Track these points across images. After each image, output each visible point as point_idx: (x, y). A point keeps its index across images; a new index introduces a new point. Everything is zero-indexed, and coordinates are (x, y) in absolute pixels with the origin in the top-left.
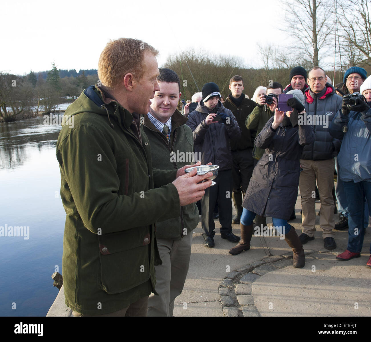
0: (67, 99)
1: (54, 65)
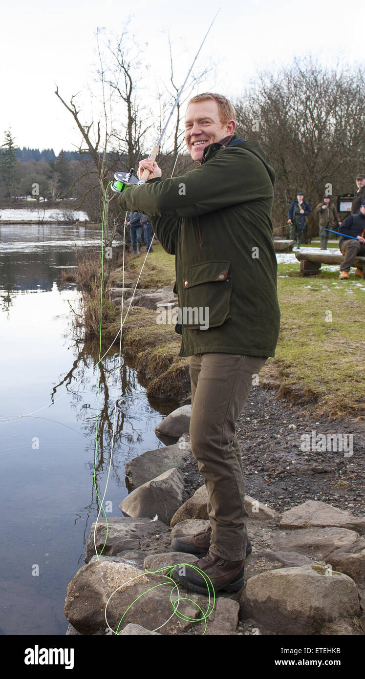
0: (26, 201)
1: (8, 136)
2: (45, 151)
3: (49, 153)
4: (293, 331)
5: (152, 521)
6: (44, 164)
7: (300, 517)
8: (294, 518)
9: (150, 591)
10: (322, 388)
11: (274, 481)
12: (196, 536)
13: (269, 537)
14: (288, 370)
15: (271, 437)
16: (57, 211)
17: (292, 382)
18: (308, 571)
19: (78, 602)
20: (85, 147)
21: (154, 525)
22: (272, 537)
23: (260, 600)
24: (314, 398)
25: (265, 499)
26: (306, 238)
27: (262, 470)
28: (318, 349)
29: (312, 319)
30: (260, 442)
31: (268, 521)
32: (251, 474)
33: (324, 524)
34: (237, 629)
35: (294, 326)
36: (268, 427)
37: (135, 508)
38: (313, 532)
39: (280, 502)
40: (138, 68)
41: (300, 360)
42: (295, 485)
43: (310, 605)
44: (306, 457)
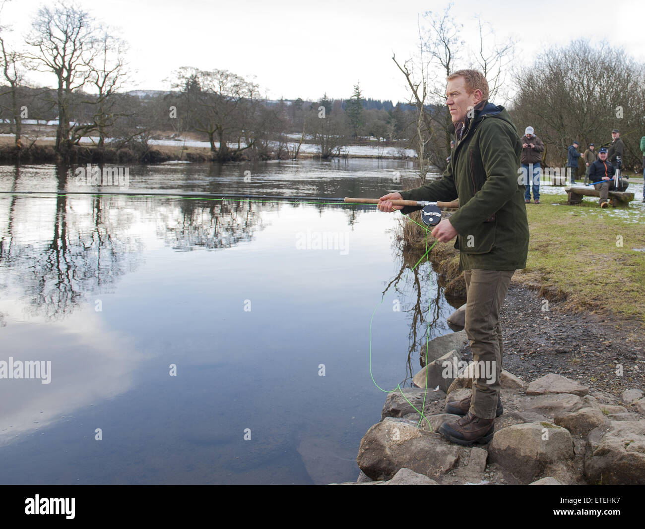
0: (369, 140)
1: (357, 89)
2: (385, 102)
3: (388, 104)
4: (556, 246)
5: (434, 390)
6: (384, 112)
7: (542, 386)
8: (537, 387)
9: (423, 444)
10: (571, 289)
11: (528, 359)
12: (463, 400)
13: (518, 401)
14: (548, 276)
15: (530, 326)
16: (393, 149)
17: (549, 285)
18: (538, 426)
19: (367, 453)
20: (414, 101)
21: (436, 394)
22: (520, 401)
23: (502, 449)
24: (564, 296)
25: (519, 373)
26: (577, 175)
27: (520, 351)
28: (571, 260)
29: (571, 237)
30: (521, 330)
31: (518, 390)
32: (511, 354)
33: (559, 391)
34: (485, 470)
35: (557, 243)
36: (530, 318)
37: (423, 381)
38: (550, 397)
39: (529, 375)
40: (456, 43)
41: (557, 268)
42: (542, 362)
43: (536, 451)
44: (552, 341)
